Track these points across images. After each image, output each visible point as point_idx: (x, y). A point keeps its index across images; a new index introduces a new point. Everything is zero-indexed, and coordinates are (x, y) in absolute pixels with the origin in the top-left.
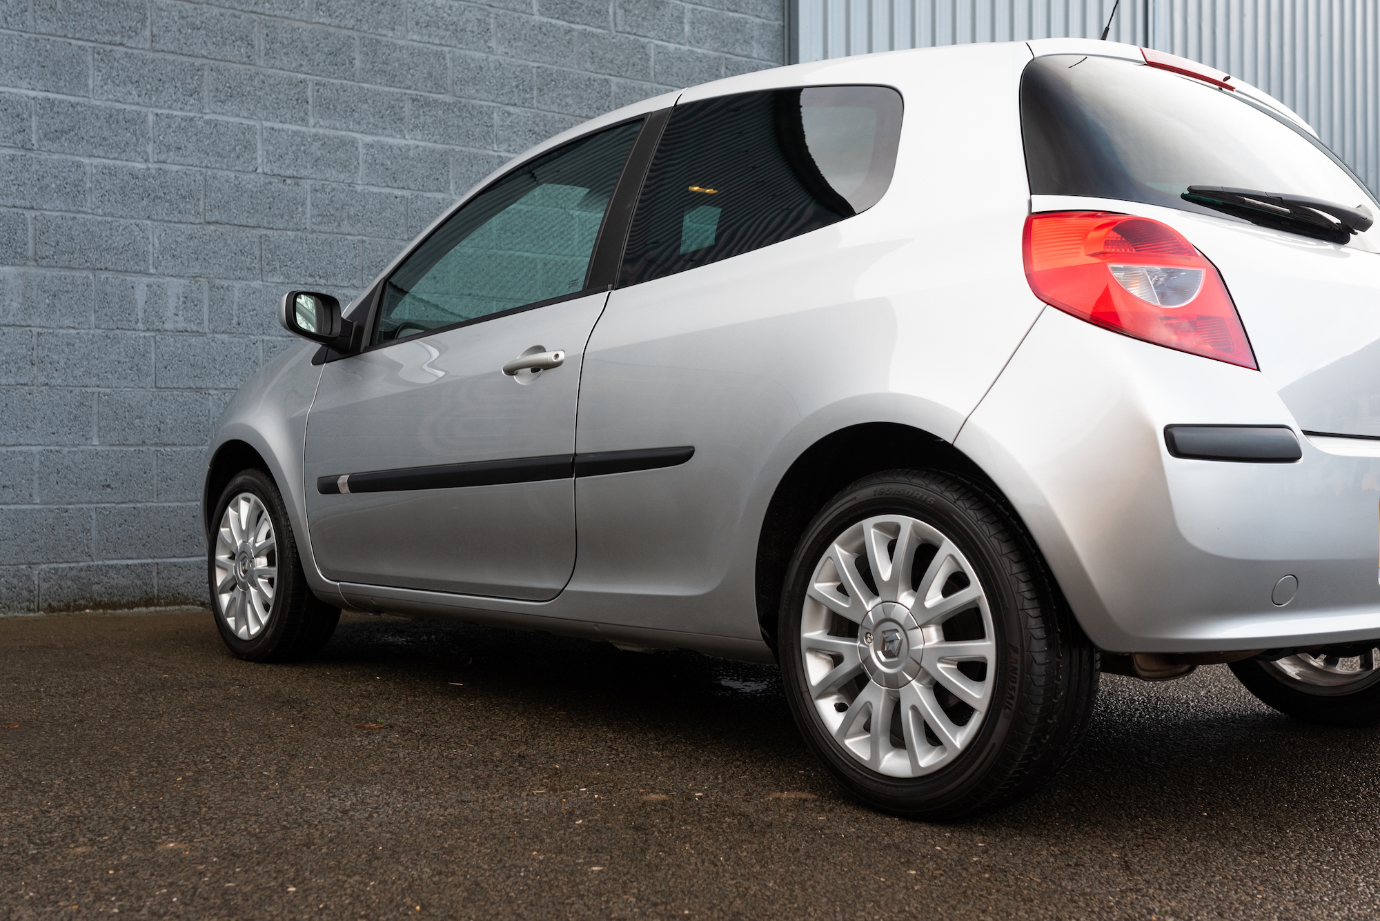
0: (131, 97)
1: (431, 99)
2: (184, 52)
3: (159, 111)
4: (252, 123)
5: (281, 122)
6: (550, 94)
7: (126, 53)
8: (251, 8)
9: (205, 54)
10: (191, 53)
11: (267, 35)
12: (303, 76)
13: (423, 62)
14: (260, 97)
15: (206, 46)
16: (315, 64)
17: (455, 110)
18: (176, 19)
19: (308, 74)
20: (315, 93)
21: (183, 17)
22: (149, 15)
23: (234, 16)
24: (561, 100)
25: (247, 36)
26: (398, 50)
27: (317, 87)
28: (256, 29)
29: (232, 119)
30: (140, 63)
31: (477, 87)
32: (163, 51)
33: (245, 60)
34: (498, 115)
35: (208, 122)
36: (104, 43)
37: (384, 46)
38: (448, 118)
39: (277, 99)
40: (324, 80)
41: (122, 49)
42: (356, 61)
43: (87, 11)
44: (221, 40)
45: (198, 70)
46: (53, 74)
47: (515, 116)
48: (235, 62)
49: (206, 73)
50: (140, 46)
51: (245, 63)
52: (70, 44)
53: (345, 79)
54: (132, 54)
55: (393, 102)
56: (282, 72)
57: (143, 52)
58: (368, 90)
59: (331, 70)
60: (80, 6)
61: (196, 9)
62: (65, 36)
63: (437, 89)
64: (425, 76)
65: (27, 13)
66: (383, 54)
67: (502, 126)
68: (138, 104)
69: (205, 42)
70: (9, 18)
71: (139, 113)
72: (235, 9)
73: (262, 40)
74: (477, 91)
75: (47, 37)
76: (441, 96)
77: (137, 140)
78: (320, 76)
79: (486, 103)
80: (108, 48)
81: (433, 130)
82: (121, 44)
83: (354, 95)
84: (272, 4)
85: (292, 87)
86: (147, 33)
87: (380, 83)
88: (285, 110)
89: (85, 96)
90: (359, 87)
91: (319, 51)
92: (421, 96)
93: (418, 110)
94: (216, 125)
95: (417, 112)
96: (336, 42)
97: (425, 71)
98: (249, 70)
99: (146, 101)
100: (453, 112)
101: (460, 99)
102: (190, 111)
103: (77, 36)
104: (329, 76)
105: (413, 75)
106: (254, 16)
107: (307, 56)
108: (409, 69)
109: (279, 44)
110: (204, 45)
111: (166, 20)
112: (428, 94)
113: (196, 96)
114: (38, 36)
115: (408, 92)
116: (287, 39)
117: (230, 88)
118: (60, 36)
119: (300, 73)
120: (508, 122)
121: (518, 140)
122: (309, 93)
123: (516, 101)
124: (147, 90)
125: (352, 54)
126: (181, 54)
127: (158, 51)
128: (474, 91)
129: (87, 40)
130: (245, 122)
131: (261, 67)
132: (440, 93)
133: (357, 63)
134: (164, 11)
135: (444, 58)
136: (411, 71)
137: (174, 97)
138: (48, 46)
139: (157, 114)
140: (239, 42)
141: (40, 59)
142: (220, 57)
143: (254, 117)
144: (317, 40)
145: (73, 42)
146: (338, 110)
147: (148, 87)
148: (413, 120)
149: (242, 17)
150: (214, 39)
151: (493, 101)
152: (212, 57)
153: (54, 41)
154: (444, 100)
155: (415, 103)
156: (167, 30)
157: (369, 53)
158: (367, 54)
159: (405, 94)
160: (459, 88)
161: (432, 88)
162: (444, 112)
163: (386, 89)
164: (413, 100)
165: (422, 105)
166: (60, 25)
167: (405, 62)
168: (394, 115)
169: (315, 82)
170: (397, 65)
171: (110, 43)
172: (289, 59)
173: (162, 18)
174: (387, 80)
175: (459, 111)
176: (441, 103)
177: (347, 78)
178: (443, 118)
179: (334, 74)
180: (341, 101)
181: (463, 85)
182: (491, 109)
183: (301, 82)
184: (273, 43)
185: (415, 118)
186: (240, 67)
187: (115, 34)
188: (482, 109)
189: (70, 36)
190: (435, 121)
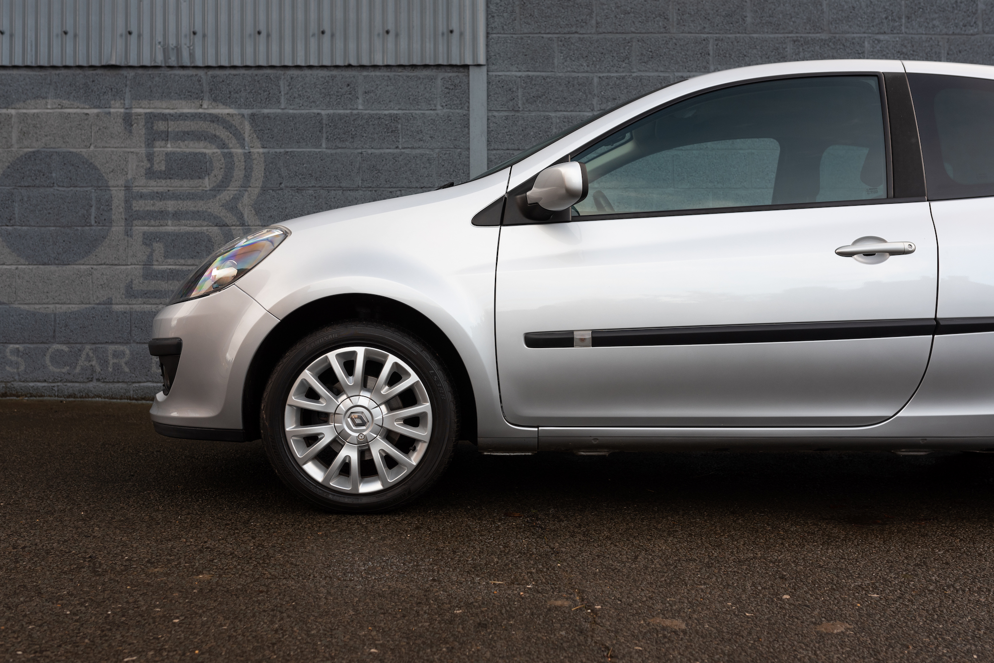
0: (582, 68)
1: (810, 39)
2: (619, 31)
3: (601, 75)
4: (667, 75)
5: (689, 71)
6: (918, 20)
7: (579, 38)
9: (633, 30)
10: (623, 31)
11: (679, 10)
12: (705, 36)
13: (803, 11)
14: (673, 55)
15: (634, 24)
16: (715, 25)
17: (830, 44)
18: (613, 9)
19: (710, 33)
20: (715, 47)
21: (618, 7)
22: (594, 9)
24: (928, 23)
25: (664, 13)
26: (782, 5)
27: (717, 42)
28: (670, 7)
29: (652, 74)
30: (588, 43)
31: (850, 24)
32: (604, 33)
33: (662, 30)
34: (869, 43)
35: (634, 78)
36: (565, 33)
37: (770, 3)
39: (686, 54)
40: (722, 36)
41: (577, 35)
42: (747, 18)
43: (554, 14)
44: (645, 19)
45: (629, 42)
46: (532, 59)
47: (884, 42)
48: (655, 33)
49: (634, 44)
50: (589, 32)
51: (662, 33)
52: (543, 37)
53: (739, 33)
54: (584, 38)
55: (777, 45)
56: (689, 35)
57: (590, 35)
58: (757, 38)
59: (728, 28)
60: (549, 11)
62: (540, 33)
63: (815, 30)
64: (805, 21)
65: (516, 22)
66: (770, 9)
67: (872, 52)
68: (587, 72)
69: (633, 22)
70: (505, 27)
71: (587, 78)
73: (675, 14)
74: (850, 27)
75: (528, 35)
76: (818, 35)
77: (587, 96)
78: (719, 33)
79: (858, 35)
80: (567, 36)
82: (576, 32)
85: (697, 44)
86: (593, 22)
87: (767, 32)
88: (692, 62)
89: (552, 71)
90: (750, 38)
91: (718, 15)
92: (801, 37)
93: (798, 48)
94: (641, 79)
95: (797, 50)
96: (731, 6)
97: (805, 17)
98: (665, 37)
99: (593, 69)
100: (828, 46)
101: (834, 35)
102: (623, 72)
103: (547, 31)
104: (726, 33)
105: (794, 22)
107: (709, 20)
108: (791, 18)
109: (687, 15)
110: (632, 24)
111: (607, 11)
112: (807, 35)
113: (627, 61)
114: (523, 36)
115: (790, 35)
116: (693, 10)
117: (651, 52)
118: (536, 33)
119: (703, 33)
120: (878, 48)
122: (710, 47)
123: (886, 30)
124: (593, 61)
125: (744, 13)
126: (617, 33)
127: (601, 33)
128: (848, 27)
129: (554, 33)
130: (662, 74)
131: (674, 33)
132: (817, 33)
133: (749, 20)
134: (605, 5)
135: (821, 5)
136: (793, 19)
137: (612, 64)
138: (529, 41)
139: (600, 77)
140: (658, 18)
141: (524, 51)
142: (644, 31)
143: (669, 70)
144: (717, 7)
145: (545, 36)
146: (733, 57)
147: (594, 59)
148: (794, 57)
150: (640, 19)
151: (864, 33)
152: (638, 32)
153: (533, 37)
154: (821, 38)
155: (796, 43)
156: (607, 18)
157: (758, 11)
158: (757, 11)
159: (788, 37)
160: (834, 27)
161: (811, 30)
162: (820, 47)
163: (772, 36)
164: (795, 42)
165: (802, 44)
166: (536, 26)
167: (788, 13)
168: (778, 55)
169: (715, 38)
170: (781, 16)
171: (569, 33)
172: (695, 25)
173: (604, 10)
174: (773, 29)
175: (834, 44)
176: (818, 41)
177: (740, 32)
178: (820, 51)
179: (730, 30)
180: (735, 50)
181: (838, 23)
182: (862, 39)
183: (704, 40)
184: (683, 15)
185: (796, 55)
186: (659, 35)
187: (572, 26)
188: (854, 41)
189: (543, 32)
190: (813, 55)
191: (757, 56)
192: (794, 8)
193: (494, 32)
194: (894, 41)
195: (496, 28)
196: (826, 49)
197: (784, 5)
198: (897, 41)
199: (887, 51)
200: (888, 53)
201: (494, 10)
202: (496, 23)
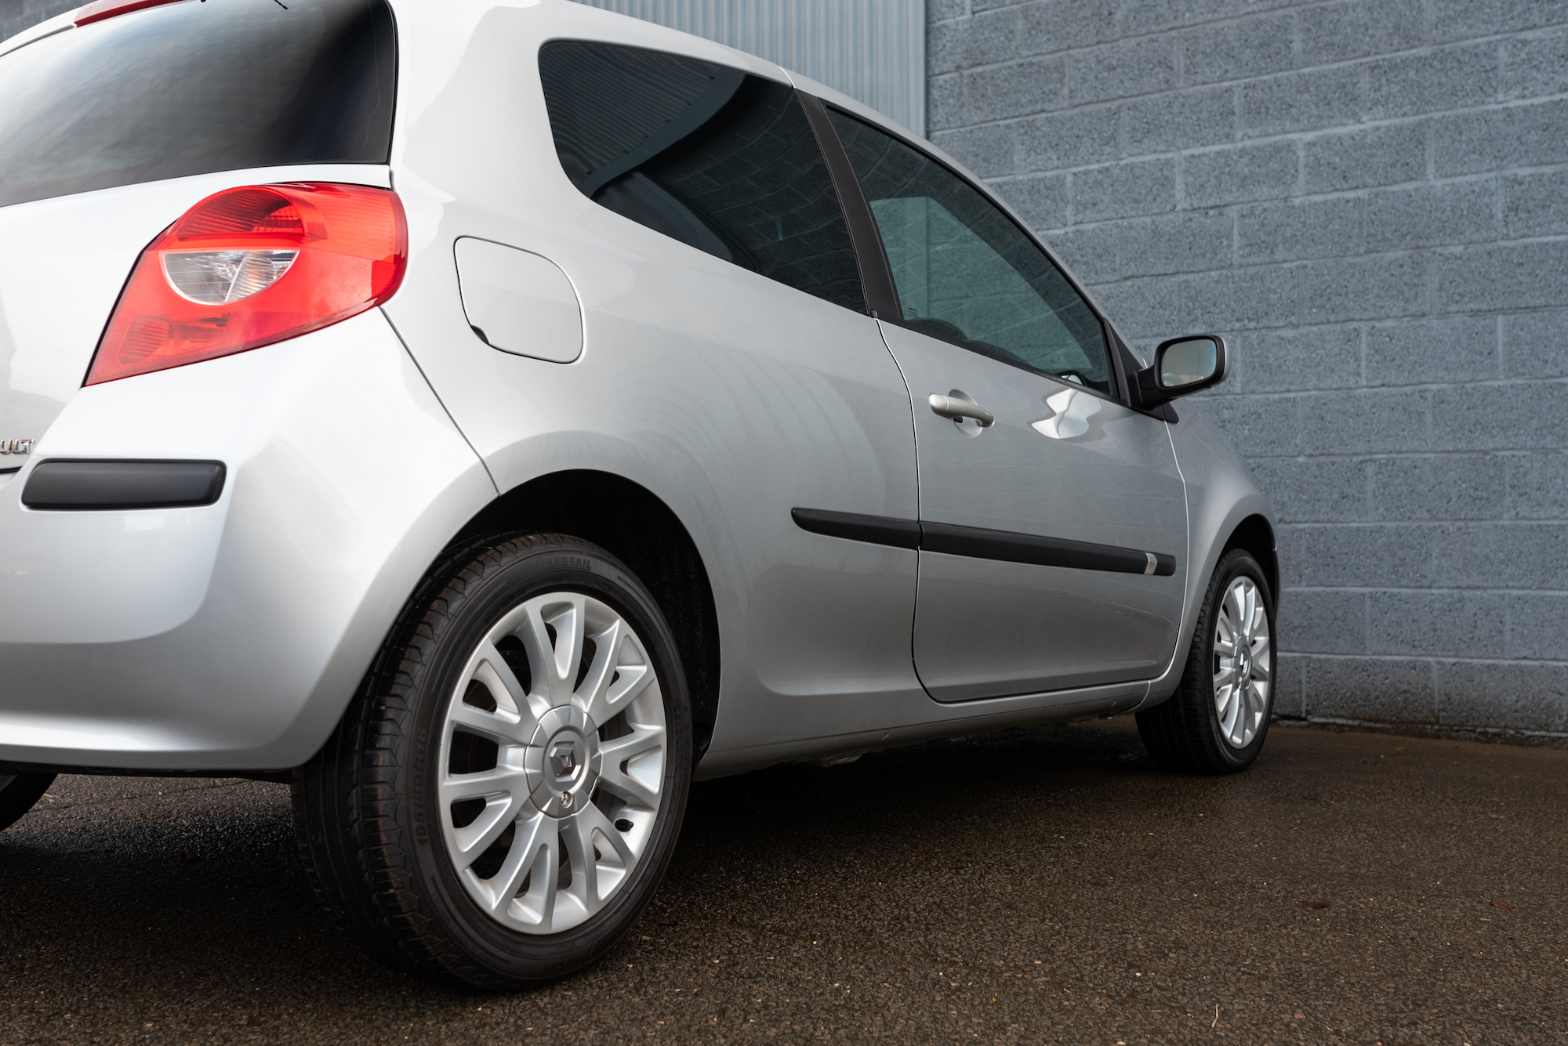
0: (1050, 162)
2: (1101, 99)
3: (1076, 170)
4: (1169, 156)
5: (1202, 145)
7: (1047, 118)
8: (1170, 25)
9: (1121, 93)
10: (1108, 98)
11: (1188, 50)
12: (1227, 84)
13: (1387, 15)
14: (1179, 124)
15: (1123, 84)
16: (1244, 64)
17: (1435, 63)
18: (1093, 65)
19: (1235, 79)
20: (1243, 99)
22: (1067, 72)
23: (1152, 40)
25: (1165, 59)
26: (1351, 11)
27: (1245, 92)
28: (1175, 47)
29: (1148, 158)
30: (1059, 125)
32: (1080, 105)
33: (1164, 86)
34: (1506, 49)
35: (1123, 168)
36: (1027, 115)
37: (1331, 12)
38: (1424, 77)
39: (1199, 119)
40: (1252, 80)
41: (1043, 115)
42: (1294, 44)
44: (1138, 73)
45: (1115, 114)
46: (985, 160)
47: (1534, 44)
48: (1153, 93)
49: (1123, 115)
50: (1059, 107)
51: (1162, 91)
52: (998, 126)
53: (1281, 70)
54: (1052, 117)
55: (1343, 80)
56: (1202, 88)
57: (1062, 112)
58: (1310, 75)
59: (1263, 65)
61: (1112, 48)
62: (994, 120)
63: (1408, 43)
64: (1391, 31)
66: (1331, 22)
67: (1512, 64)
68: (1058, 168)
69: (1121, 81)
71: (1057, 177)
72: (1153, 33)
73: (1181, 58)
74: (1470, 27)
75: (979, 126)
76: (1414, 51)
77: (1057, 205)
78: (1249, 76)
79: (1485, 39)
80: (1031, 118)
81: (1401, 100)
82: (1043, 111)
83: (1292, 87)
84: (1193, 11)
85: (1215, 100)
86: (1066, 91)
87: (1327, 61)
88: (1207, 130)
89: (1010, 174)
90: (1299, 75)
91: (1247, 47)
92: (1384, 60)
93: (1379, 80)
94: (1132, 169)
95: (1377, 84)
96: (1268, 28)
97: (1390, 25)
98: (1168, 96)
99: (1065, 162)
100: (1431, 66)
101: (1442, 47)
102: (1107, 160)
103: (1005, 115)
104: (1260, 74)
105: (1372, 36)
106: (1173, 33)
107: (1233, 57)
108: (1367, 30)
109: (1201, 56)
110: (1120, 84)
111: (1083, 70)
112: (1394, 54)
113: (1112, 143)
114: (973, 127)
115: (1365, 60)
116: (1209, 46)
117: (1147, 123)
118: (990, 121)
119: (1225, 81)
121: (1539, 76)
122: (1235, 101)
123: (1537, 21)
124: (1066, 150)
125: (1289, 37)
126: (1098, 102)
127: (1076, 106)
128: (1465, 28)
129: (1013, 117)
130: (1162, 156)
131: (1180, 88)
132: (1412, 48)
133: (1297, 46)
136: (1370, 32)
137: (1091, 150)
139: (1075, 174)
140: (1157, 69)
141: (974, 149)
142: (1136, 92)
143: (1173, 148)
144: (1246, 34)
145: (1001, 123)
146: (1271, 112)
147: (1067, 147)
148: (1372, 95)
149: (1161, 39)
150: (1131, 75)
151: (1496, 33)
152: (1129, 94)
153: (986, 128)
154: (1417, 55)
155: (1376, 71)
156: (1084, 80)
157: (1311, 27)
158: (1309, 30)
159: (1361, 64)
160: (1441, 32)
161: (1401, 44)
162: (1417, 72)
163: (1335, 66)
164: (1372, 69)
165: (1385, 72)
166: (990, 109)
167: (1361, 23)
168: (1345, 96)
169: (1243, 85)
170: (1349, 30)
171: (1033, 113)
172: (1212, 69)
173: (1079, 70)
174: (1336, 55)
175: (1441, 63)
176: (1413, 61)
177: (1283, 67)
178: (1417, 79)
179: (1266, 68)
180: (1274, 99)
181: (1448, 25)
182: (1492, 45)
183: (1227, 91)
184: (1194, 56)
185: (1375, 91)
186: (1158, 95)
187: (1037, 102)
188: (1477, 50)
189: (998, 117)
190: (1404, 87)
191: (1310, 103)
192: (1372, 13)
193: (937, 128)
194: (1553, 39)
195: (939, 122)
196: (1427, 74)
197: (1354, 11)
198: (1559, 37)
199: (1541, 58)
200: (1541, 62)
201: (937, 97)
202: (939, 115)
